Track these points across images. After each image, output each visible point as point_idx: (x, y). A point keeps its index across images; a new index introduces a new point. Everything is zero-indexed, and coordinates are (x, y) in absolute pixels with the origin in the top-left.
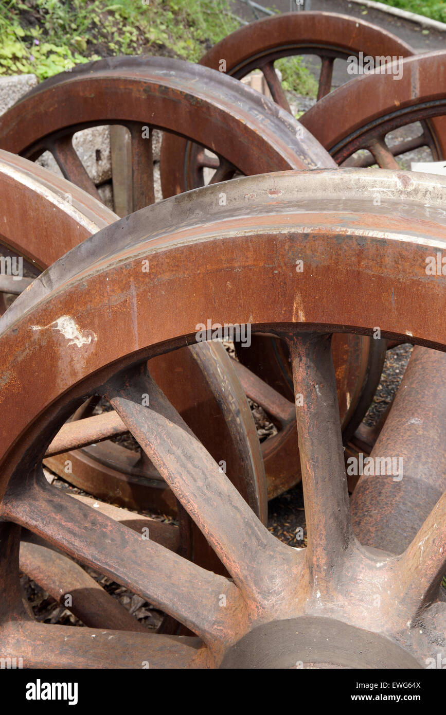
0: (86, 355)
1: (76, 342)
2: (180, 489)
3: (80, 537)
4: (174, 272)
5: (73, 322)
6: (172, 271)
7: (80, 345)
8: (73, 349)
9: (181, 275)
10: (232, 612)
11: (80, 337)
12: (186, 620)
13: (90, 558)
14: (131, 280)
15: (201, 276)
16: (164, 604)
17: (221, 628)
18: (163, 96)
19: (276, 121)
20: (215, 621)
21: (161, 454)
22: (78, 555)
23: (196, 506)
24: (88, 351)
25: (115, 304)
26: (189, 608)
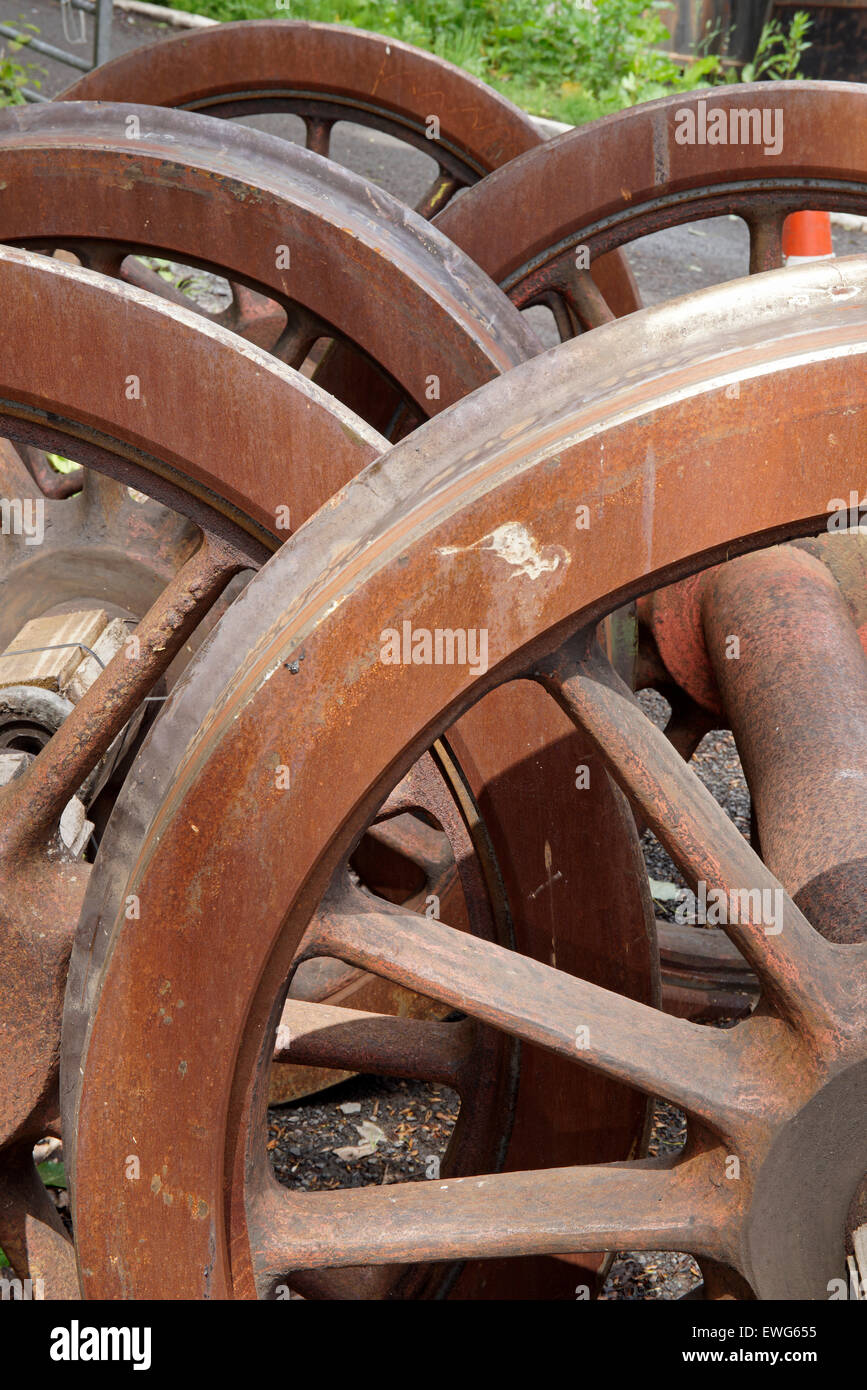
0: (545, 593)
1: (529, 569)
2: (690, 836)
3: (464, 968)
4: (732, 426)
5: (525, 533)
6: (729, 422)
7: (534, 574)
8: (521, 583)
9: (744, 429)
10: (769, 1065)
11: (536, 559)
12: (685, 1094)
13: (492, 1003)
14: (648, 445)
15: (781, 427)
16: (641, 1069)
17: (755, 1097)
18: (172, 184)
19: (400, 233)
20: (740, 1088)
21: (655, 775)
22: (468, 1000)
23: (717, 865)
24: (551, 584)
25: (612, 492)
26: (686, 1072)
